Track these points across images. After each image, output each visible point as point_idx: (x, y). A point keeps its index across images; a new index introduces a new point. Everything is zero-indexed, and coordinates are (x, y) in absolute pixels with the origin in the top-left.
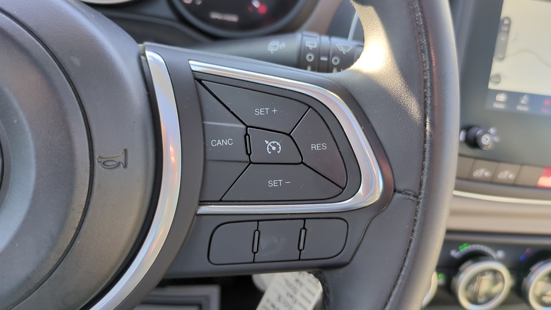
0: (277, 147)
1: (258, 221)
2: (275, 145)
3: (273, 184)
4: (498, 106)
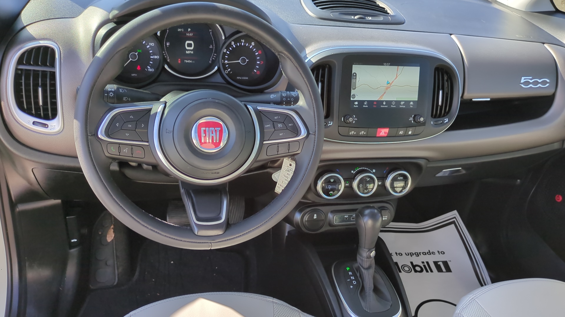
0: (281, 126)
1: (278, 144)
2: (280, 125)
3: (281, 134)
4: (355, 106)
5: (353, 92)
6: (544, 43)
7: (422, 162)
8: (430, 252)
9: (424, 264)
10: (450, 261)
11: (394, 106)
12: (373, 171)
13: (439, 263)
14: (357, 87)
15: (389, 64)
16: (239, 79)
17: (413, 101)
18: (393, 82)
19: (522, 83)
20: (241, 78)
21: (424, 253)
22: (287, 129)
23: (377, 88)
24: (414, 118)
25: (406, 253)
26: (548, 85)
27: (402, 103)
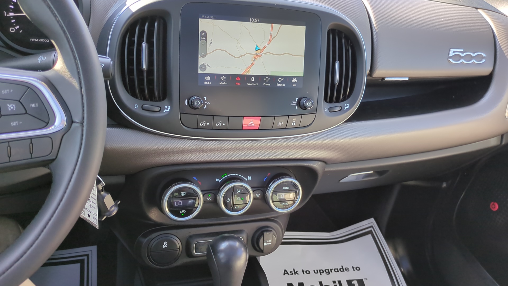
0: (13, 107)
1: (9, 142)
3: (13, 124)
4: (207, 83)
5: (201, 61)
6: (477, 8)
7: (317, 166)
8: (343, 269)
9: (335, 284)
10: (367, 279)
11: (267, 85)
12: (248, 179)
13: (353, 282)
14: (208, 53)
15: (258, 20)
16: (34, 41)
17: (297, 77)
18: (265, 48)
19: (450, 57)
20: (37, 40)
21: (337, 270)
22: (26, 113)
23: (241, 56)
24: (299, 102)
25: (314, 271)
26: (484, 60)
27: (280, 80)
